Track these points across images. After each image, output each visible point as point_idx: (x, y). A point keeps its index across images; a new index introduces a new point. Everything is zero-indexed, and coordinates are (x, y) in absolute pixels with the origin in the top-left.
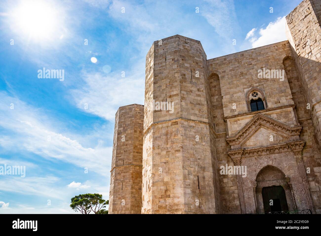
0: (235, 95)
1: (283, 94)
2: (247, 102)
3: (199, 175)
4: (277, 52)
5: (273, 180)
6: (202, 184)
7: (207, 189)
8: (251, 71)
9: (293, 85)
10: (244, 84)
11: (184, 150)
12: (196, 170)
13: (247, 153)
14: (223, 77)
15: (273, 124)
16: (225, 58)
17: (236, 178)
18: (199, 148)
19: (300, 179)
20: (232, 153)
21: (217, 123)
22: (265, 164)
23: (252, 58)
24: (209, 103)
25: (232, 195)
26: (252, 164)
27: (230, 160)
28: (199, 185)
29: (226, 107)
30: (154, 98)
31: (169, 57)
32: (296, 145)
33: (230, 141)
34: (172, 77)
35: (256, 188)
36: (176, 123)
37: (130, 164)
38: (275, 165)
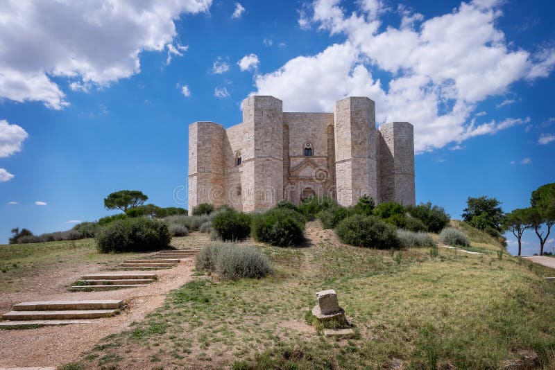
0: (297, 143)
1: (323, 149)
6: (279, 194)
9: (329, 144)
10: (303, 137)
11: (272, 176)
12: (277, 187)
13: (299, 179)
14: (291, 128)
15: (314, 165)
16: (294, 114)
18: (278, 175)
20: (292, 178)
22: (307, 187)
26: (300, 185)
29: (291, 150)
31: (265, 113)
32: (324, 179)
33: (291, 171)
34: (267, 129)
36: (268, 160)
37: (210, 172)
38: (312, 188)
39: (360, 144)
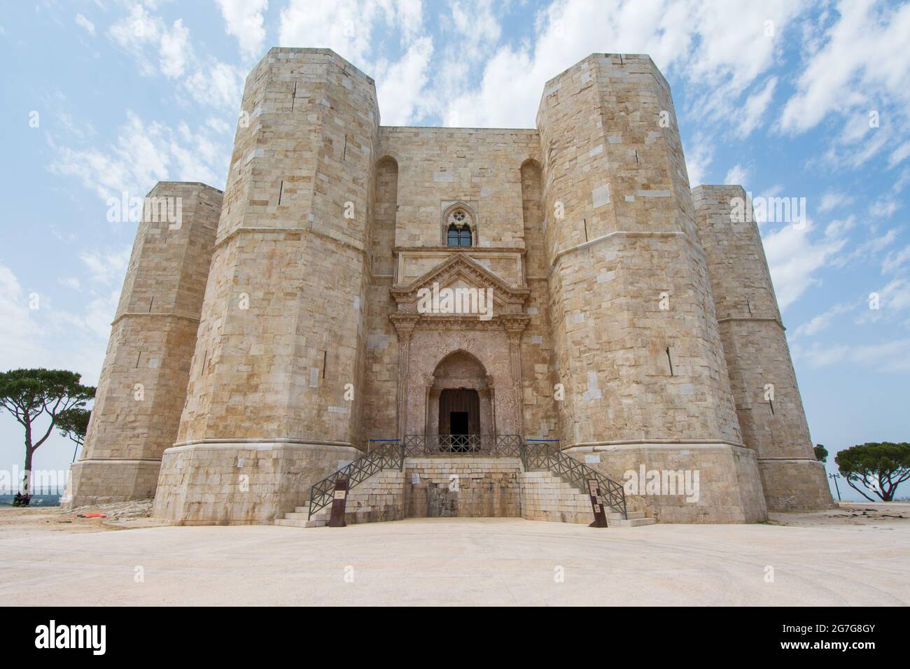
0: (422, 209)
1: (509, 226)
2: (443, 227)
3: (329, 350)
4: (516, 145)
5: (463, 379)
6: (332, 370)
7: (339, 380)
8: (461, 170)
9: (528, 214)
10: (443, 191)
11: (305, 296)
12: (324, 338)
13: (426, 321)
14: (406, 168)
15: (482, 277)
17: (398, 367)
18: (336, 297)
19: (510, 380)
20: (399, 317)
21: (379, 255)
22: (455, 347)
23: (468, 146)
24: (370, 212)
25: (385, 396)
26: (432, 343)
27: (392, 330)
28: (324, 371)
29: (401, 228)
30: (252, 173)
31: (301, 92)
32: (515, 320)
33: (399, 294)
34: (303, 139)
35: (432, 389)
36: (297, 237)
38: (472, 350)
39: (646, 187)
